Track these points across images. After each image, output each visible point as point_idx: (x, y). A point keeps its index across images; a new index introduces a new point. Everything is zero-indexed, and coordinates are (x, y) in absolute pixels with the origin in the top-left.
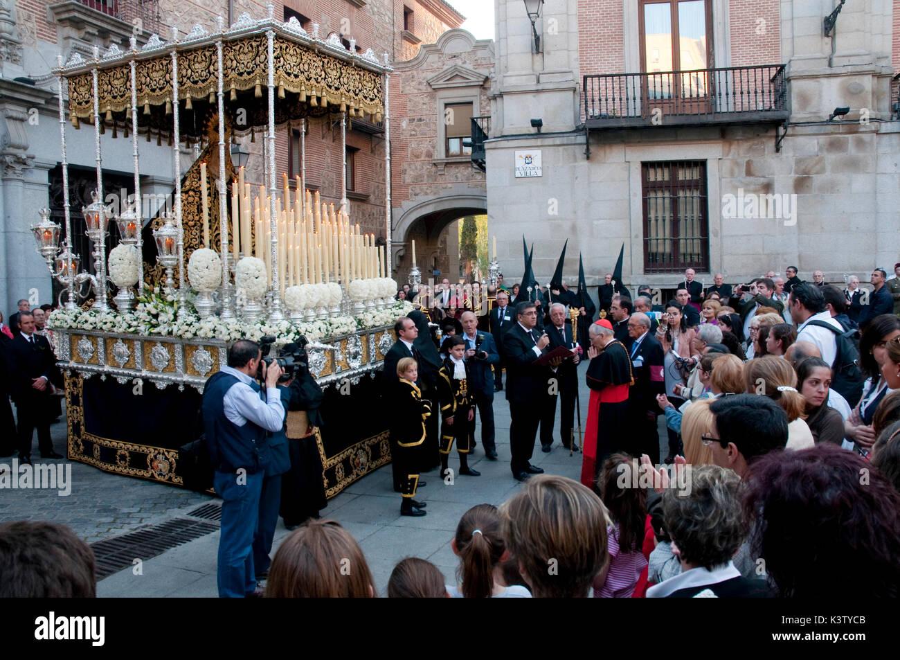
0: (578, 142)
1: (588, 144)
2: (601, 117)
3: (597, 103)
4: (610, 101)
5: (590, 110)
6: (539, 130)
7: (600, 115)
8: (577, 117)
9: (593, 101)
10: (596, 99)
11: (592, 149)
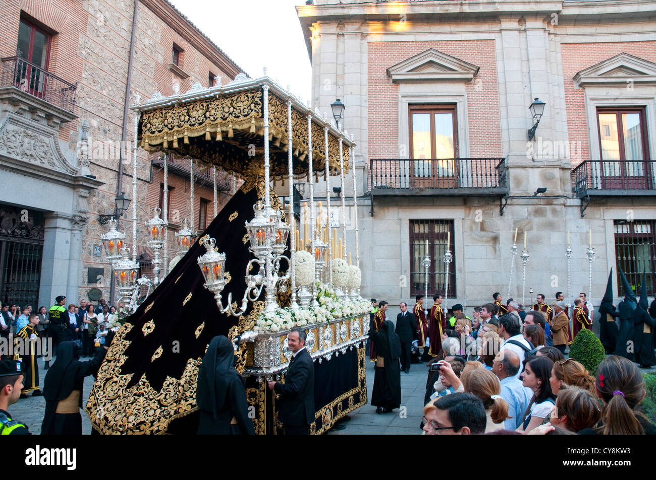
0: (366, 204)
1: (372, 206)
2: (382, 187)
3: (379, 178)
4: (388, 177)
5: (375, 182)
6: (338, 195)
7: (382, 186)
8: (365, 187)
9: (377, 176)
10: (379, 175)
11: (375, 209)
